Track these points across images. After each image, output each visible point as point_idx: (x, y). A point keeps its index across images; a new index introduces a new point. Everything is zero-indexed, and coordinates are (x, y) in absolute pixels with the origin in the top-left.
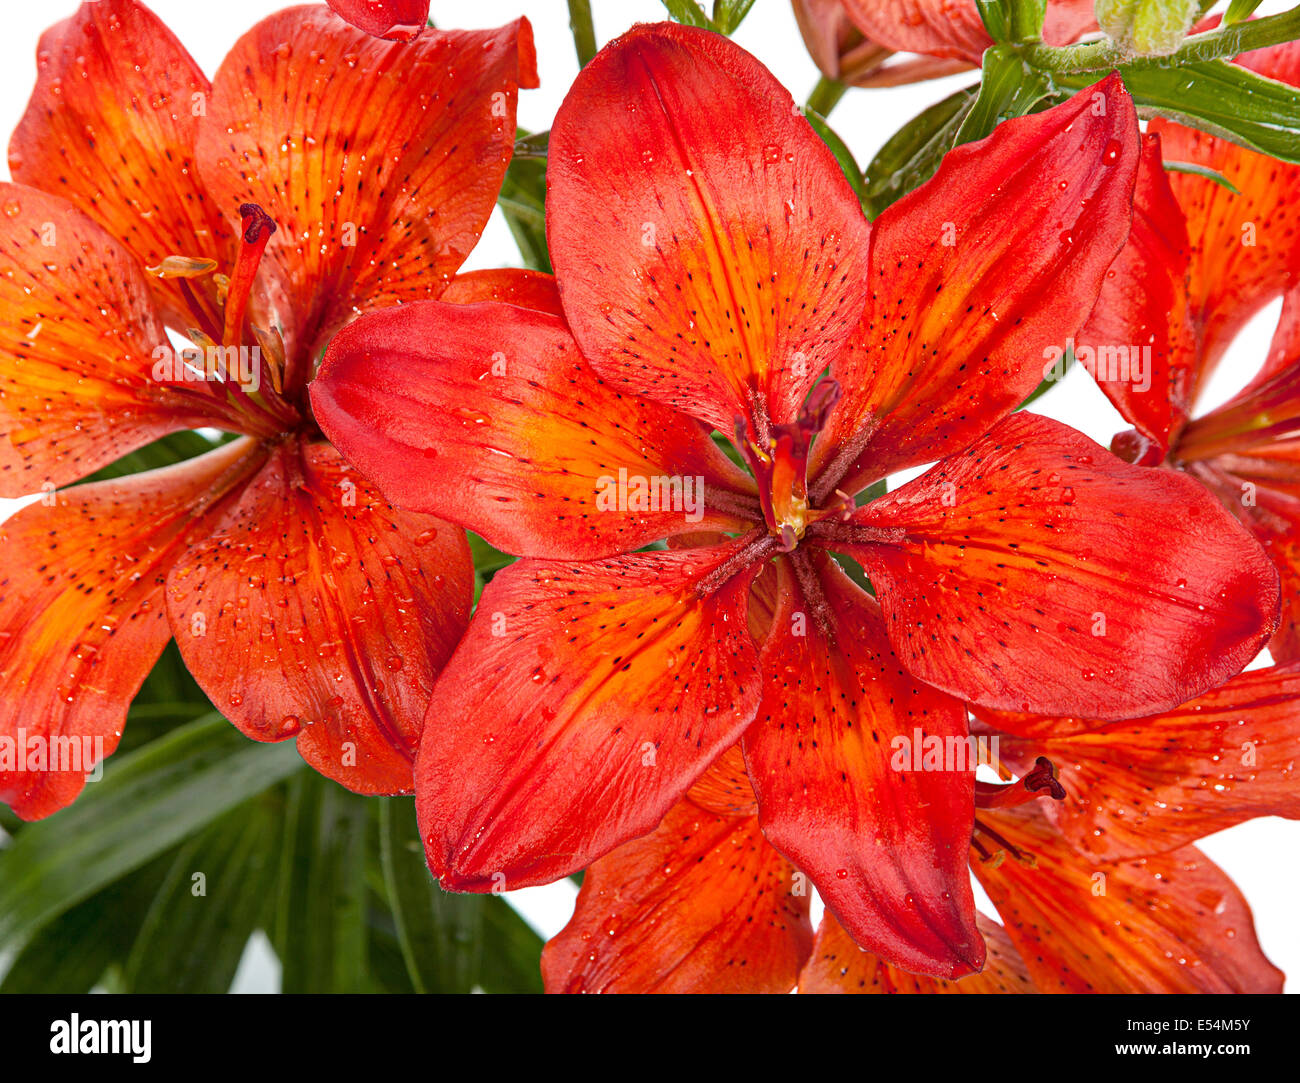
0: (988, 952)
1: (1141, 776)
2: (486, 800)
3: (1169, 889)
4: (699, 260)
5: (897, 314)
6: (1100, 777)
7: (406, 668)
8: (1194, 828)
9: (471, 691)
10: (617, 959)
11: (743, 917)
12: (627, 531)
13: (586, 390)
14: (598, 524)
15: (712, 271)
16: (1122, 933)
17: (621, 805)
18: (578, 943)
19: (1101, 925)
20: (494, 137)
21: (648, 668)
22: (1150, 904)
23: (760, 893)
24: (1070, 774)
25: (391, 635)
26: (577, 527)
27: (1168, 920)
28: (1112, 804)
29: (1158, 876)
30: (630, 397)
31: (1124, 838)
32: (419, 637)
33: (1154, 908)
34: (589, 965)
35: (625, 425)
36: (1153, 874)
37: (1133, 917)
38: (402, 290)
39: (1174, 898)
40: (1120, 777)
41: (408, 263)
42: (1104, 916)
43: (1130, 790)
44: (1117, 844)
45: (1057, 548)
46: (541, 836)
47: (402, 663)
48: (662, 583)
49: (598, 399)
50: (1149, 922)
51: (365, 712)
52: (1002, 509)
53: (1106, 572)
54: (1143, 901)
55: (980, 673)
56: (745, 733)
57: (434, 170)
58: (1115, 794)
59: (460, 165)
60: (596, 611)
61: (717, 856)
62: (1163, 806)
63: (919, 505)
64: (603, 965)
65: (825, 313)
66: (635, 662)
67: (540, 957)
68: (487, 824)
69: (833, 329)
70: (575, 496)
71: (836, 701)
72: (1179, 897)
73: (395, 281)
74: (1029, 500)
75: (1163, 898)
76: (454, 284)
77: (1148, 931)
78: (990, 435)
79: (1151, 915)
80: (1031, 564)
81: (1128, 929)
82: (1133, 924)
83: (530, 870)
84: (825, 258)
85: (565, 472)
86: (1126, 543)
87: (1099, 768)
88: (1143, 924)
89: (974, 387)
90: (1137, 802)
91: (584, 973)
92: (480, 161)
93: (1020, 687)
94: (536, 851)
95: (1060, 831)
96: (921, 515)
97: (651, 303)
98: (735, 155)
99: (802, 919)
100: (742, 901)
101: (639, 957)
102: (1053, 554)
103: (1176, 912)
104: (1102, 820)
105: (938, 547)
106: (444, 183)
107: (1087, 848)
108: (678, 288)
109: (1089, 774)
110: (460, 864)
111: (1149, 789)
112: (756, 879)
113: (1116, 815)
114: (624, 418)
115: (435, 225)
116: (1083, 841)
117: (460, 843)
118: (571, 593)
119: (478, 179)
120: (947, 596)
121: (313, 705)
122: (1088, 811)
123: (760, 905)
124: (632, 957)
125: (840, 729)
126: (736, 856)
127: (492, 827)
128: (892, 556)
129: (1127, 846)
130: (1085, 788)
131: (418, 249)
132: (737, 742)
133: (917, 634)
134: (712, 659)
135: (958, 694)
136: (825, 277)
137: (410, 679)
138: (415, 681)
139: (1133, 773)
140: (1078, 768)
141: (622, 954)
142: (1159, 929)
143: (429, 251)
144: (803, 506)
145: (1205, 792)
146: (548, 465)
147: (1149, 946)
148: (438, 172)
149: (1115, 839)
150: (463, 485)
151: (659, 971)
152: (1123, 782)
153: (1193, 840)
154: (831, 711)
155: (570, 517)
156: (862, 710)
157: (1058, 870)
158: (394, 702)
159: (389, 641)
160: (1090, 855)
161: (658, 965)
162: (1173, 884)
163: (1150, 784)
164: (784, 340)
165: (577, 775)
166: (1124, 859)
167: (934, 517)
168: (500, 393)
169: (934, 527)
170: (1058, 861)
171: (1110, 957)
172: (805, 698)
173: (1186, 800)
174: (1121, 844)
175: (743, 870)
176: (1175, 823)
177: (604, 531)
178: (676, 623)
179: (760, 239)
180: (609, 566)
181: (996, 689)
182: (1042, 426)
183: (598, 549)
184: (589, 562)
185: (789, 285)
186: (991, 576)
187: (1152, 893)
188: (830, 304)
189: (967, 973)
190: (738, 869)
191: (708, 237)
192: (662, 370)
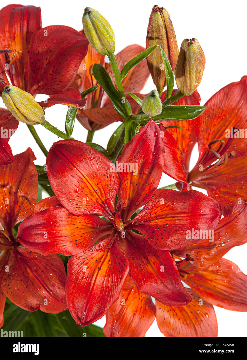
0: (191, 295)
1: (207, 248)
2: (83, 306)
3: (221, 268)
4: (84, 184)
5: (126, 179)
6: (199, 252)
7: (56, 285)
8: (221, 255)
9: (72, 286)
10: (118, 326)
11: (140, 308)
12: (90, 242)
13: (72, 218)
14: (84, 243)
15: (88, 185)
16: (215, 281)
17: (110, 296)
18: (109, 326)
19: (210, 281)
20: (33, 174)
21: (105, 267)
22: (218, 273)
23: (141, 301)
24: (193, 253)
25: (51, 280)
26: (80, 245)
27: (223, 275)
28: (203, 256)
29: (218, 266)
30: (81, 216)
31: (208, 262)
32: (57, 278)
33: (219, 273)
34: (113, 329)
35: (82, 221)
36: (216, 266)
37: (216, 277)
38: (26, 210)
39: (222, 270)
40: (203, 250)
41: (25, 205)
42: (210, 279)
43: (206, 252)
44: (207, 264)
45: (175, 214)
46: (97, 309)
47: (55, 285)
48: (100, 249)
49: (75, 219)
50: (219, 276)
51: (52, 297)
52: (161, 210)
53: (186, 215)
54: (216, 272)
55: (169, 243)
56: (129, 273)
57: (23, 184)
58: (203, 254)
59: (28, 182)
60: (90, 260)
61: (130, 297)
62: (213, 253)
63: (145, 214)
64: (116, 328)
65: (112, 184)
66: (102, 267)
67: (103, 332)
68: (85, 311)
69: (115, 187)
70: (77, 239)
71: (143, 259)
72: (223, 269)
73: (23, 209)
74: (166, 206)
75: (220, 270)
76: (36, 206)
77: (220, 278)
78: (153, 196)
79: (219, 275)
80: (171, 219)
81: (216, 279)
82: (216, 278)
83: (97, 316)
84: (108, 175)
85: (74, 235)
86: (188, 208)
87: (198, 250)
88: (218, 277)
89: (147, 188)
90: (208, 254)
91: (113, 331)
92: (32, 179)
93: (178, 243)
94: (97, 312)
95: (195, 265)
96: (146, 216)
97: (78, 196)
98: (83, 162)
99: (151, 303)
100: (138, 304)
101: (123, 324)
102: (174, 215)
103: (223, 272)
104: (202, 260)
105: (152, 221)
106: (26, 186)
107: (202, 267)
108: (82, 191)
109: (196, 252)
110: (83, 320)
111: (209, 250)
112: (139, 299)
113: (204, 258)
114: (81, 220)
115: (28, 195)
116: (200, 265)
117: (81, 316)
118: (84, 259)
119: (32, 183)
120: (157, 231)
121: (41, 300)
122: (199, 259)
123: (142, 304)
124: (121, 324)
125: (147, 265)
126: (134, 296)
127: (87, 311)
128: (143, 226)
129: (209, 263)
130: (197, 255)
131: (26, 201)
132: (128, 275)
133: (154, 240)
134: (117, 261)
135: (167, 249)
136: (110, 178)
137: (58, 287)
138: (59, 287)
139: (205, 248)
140: (194, 251)
141: (119, 324)
142: (222, 277)
143: (29, 201)
144: (122, 224)
145: (220, 247)
146: (70, 235)
147: (221, 281)
148: (24, 184)
149: (206, 263)
150: (55, 246)
151: (128, 325)
152: (204, 251)
153: (222, 257)
154: (143, 262)
155: (78, 244)
156: (149, 259)
157: (197, 273)
158: (57, 293)
159: (51, 281)
160: (203, 268)
161: (127, 324)
162: (221, 267)
163: (209, 249)
164: (106, 193)
165: (99, 294)
166: (210, 266)
167: (148, 216)
168: (56, 225)
169: (149, 218)
170: (197, 271)
171: (214, 286)
172: (137, 261)
173: (217, 250)
174: (208, 263)
175: (136, 298)
176: (217, 255)
177: (85, 243)
178: (107, 256)
179: (94, 176)
180: (89, 250)
181: (173, 245)
182: (163, 191)
183: (86, 247)
184: (85, 251)
185: (103, 182)
186: (164, 224)
187: (218, 270)
188: (113, 183)
189: (189, 302)
190: (135, 298)
191: (84, 179)
192: (85, 208)
